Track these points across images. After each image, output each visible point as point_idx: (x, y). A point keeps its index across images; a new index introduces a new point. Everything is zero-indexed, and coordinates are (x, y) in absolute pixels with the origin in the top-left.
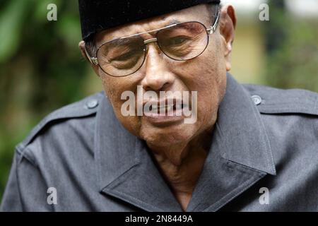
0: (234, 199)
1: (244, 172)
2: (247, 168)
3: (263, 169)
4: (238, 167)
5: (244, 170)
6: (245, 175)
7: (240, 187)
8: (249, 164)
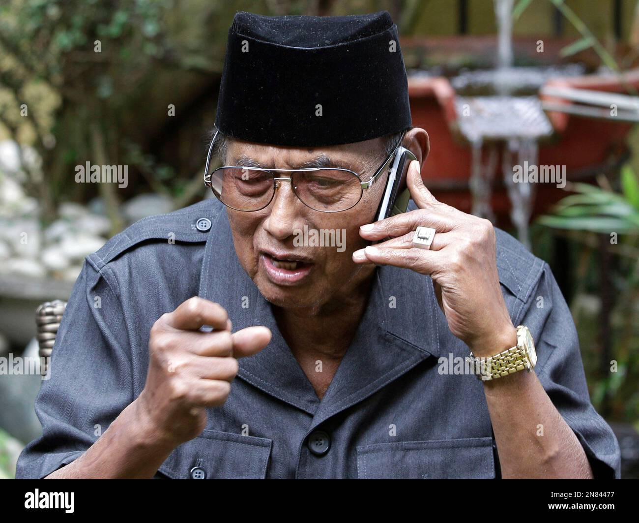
0: (388, 385)
1: (404, 350)
2: (408, 344)
3: (426, 348)
4: (398, 342)
5: (404, 347)
6: (405, 354)
7: (397, 368)
8: (411, 339)
